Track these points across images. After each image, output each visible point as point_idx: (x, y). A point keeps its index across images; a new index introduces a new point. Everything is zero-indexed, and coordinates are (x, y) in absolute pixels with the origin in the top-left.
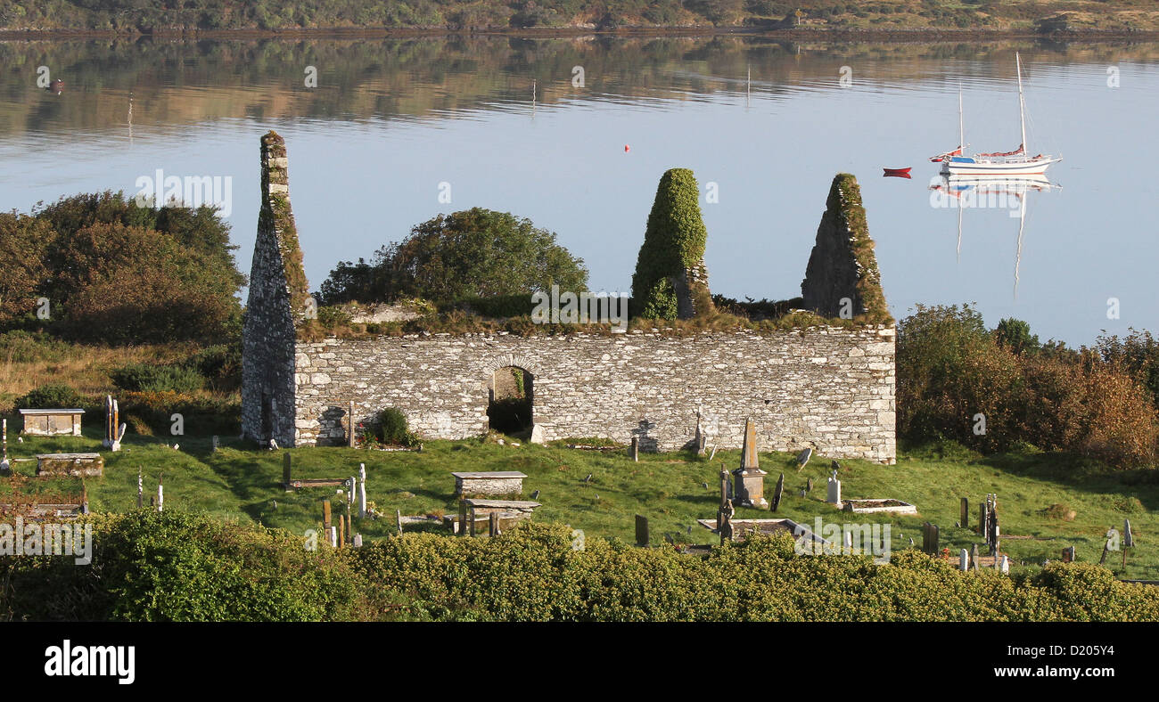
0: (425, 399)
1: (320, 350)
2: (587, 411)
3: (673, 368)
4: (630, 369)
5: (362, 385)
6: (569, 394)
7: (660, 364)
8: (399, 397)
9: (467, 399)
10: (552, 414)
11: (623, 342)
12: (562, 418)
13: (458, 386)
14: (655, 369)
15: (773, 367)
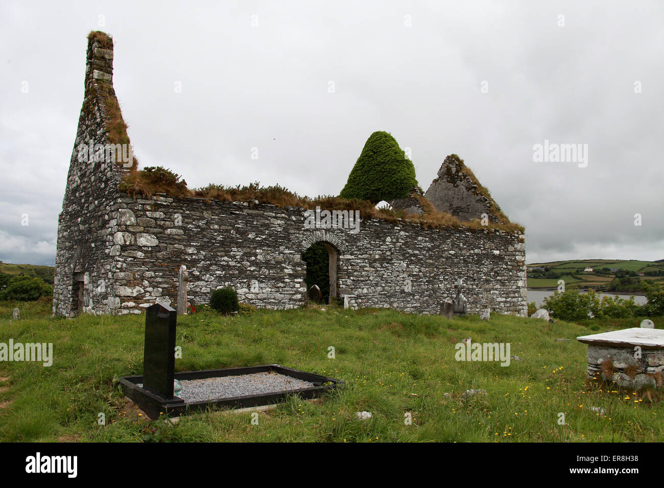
0: (253, 268)
1: (148, 208)
2: (377, 285)
3: (428, 251)
4: (404, 250)
5: (190, 251)
6: (365, 269)
7: (420, 248)
8: (229, 266)
9: (289, 271)
10: (353, 287)
11: (399, 228)
12: (360, 290)
13: (280, 257)
14: (417, 252)
15: (477, 254)
